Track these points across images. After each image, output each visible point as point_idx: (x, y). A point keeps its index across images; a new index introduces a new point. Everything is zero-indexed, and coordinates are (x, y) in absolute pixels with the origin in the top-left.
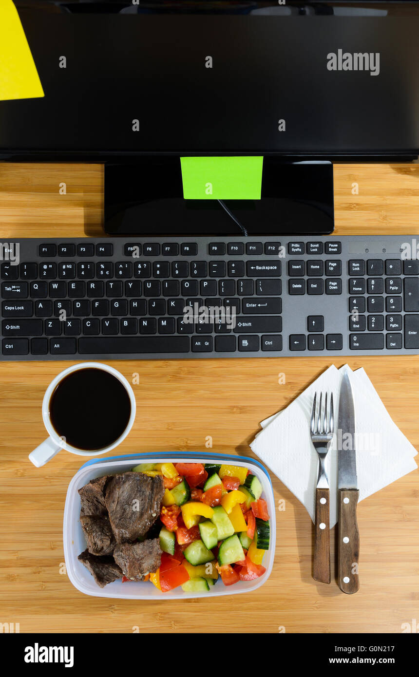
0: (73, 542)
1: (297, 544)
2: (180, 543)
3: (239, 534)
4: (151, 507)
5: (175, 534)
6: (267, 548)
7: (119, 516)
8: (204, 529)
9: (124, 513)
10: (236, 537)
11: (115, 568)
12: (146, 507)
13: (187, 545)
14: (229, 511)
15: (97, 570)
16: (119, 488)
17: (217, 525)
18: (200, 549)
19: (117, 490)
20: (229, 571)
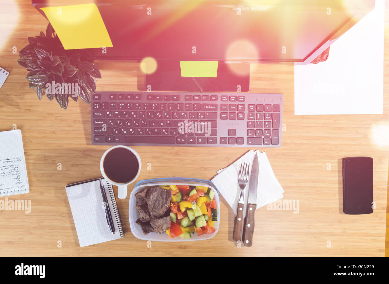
0: (133, 216)
1: (228, 226)
2: (179, 218)
3: (204, 215)
4: (166, 203)
5: (176, 214)
6: (216, 221)
7: (152, 207)
8: (189, 212)
9: (154, 205)
10: (203, 216)
11: (151, 228)
12: (164, 203)
13: (181, 219)
14: (200, 205)
15: (144, 228)
16: (152, 194)
17: (195, 211)
18: (187, 221)
19: (151, 195)
20: (200, 230)
